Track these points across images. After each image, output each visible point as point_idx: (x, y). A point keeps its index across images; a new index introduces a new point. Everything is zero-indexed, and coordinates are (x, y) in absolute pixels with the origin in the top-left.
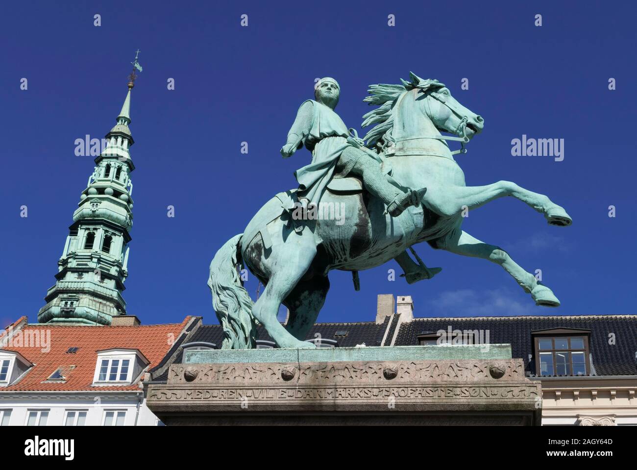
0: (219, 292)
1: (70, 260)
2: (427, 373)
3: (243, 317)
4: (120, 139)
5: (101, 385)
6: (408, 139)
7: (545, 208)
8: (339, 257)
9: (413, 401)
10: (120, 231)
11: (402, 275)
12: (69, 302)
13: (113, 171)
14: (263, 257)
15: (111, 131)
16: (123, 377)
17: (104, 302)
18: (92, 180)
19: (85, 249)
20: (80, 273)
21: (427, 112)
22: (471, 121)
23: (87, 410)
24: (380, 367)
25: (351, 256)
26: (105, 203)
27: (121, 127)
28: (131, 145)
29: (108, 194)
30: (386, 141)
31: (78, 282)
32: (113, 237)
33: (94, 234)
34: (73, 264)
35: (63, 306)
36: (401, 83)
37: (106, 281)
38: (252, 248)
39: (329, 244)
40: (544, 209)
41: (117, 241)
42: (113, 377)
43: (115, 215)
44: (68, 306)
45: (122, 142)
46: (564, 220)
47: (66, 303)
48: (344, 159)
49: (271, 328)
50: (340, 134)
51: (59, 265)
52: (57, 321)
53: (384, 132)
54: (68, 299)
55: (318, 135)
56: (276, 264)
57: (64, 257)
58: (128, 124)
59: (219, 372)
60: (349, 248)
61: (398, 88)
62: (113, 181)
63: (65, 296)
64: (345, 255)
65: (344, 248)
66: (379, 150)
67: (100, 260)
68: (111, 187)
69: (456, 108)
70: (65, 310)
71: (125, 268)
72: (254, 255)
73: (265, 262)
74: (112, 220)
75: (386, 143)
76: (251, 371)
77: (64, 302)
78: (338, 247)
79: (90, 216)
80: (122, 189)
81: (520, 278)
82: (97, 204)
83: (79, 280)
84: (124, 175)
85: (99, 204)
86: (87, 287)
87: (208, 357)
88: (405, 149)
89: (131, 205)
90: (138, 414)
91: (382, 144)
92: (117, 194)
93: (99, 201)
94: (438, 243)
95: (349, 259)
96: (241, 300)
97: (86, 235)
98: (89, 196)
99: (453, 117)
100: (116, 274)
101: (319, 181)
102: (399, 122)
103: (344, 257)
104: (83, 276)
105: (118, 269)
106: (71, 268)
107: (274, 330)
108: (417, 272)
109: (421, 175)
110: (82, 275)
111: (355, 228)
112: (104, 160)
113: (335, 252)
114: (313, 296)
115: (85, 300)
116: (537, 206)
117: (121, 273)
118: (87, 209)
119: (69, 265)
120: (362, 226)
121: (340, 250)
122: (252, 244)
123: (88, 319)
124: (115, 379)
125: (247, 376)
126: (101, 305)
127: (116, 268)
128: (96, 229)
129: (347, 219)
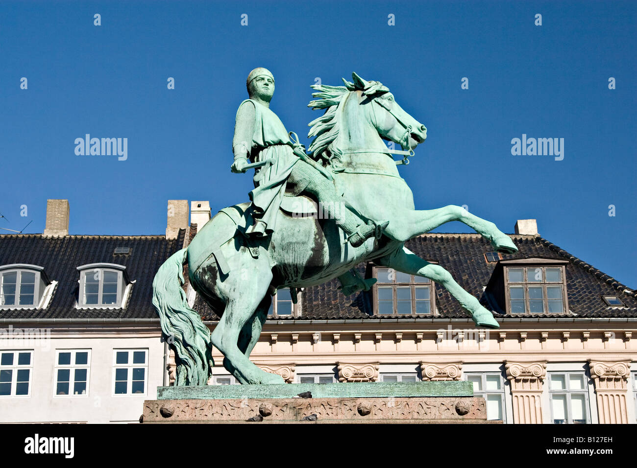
0: (169, 315)
2: (399, 411)
3: (199, 344)
6: (355, 152)
7: (493, 236)
8: (290, 278)
14: (218, 281)
21: (373, 120)
22: (416, 131)
24: (354, 404)
25: (303, 278)
30: (333, 153)
36: (344, 84)
38: (204, 269)
39: (282, 267)
40: (492, 238)
46: (511, 250)
48: (297, 178)
49: (235, 358)
50: (285, 143)
53: (331, 142)
55: (262, 143)
56: (234, 291)
59: (196, 408)
60: (302, 271)
61: (341, 89)
64: (297, 276)
65: (297, 271)
66: (325, 163)
69: (400, 116)
72: (207, 277)
73: (222, 287)
75: (332, 156)
76: (229, 408)
78: (291, 271)
81: (462, 300)
87: (180, 392)
88: (354, 164)
91: (329, 156)
94: (383, 261)
96: (195, 325)
102: (344, 130)
103: (295, 278)
107: (238, 360)
108: (355, 284)
109: (373, 197)
111: (311, 252)
113: (287, 274)
116: (485, 233)
120: (318, 250)
121: (292, 272)
122: (205, 265)
125: (225, 413)
129: (304, 243)
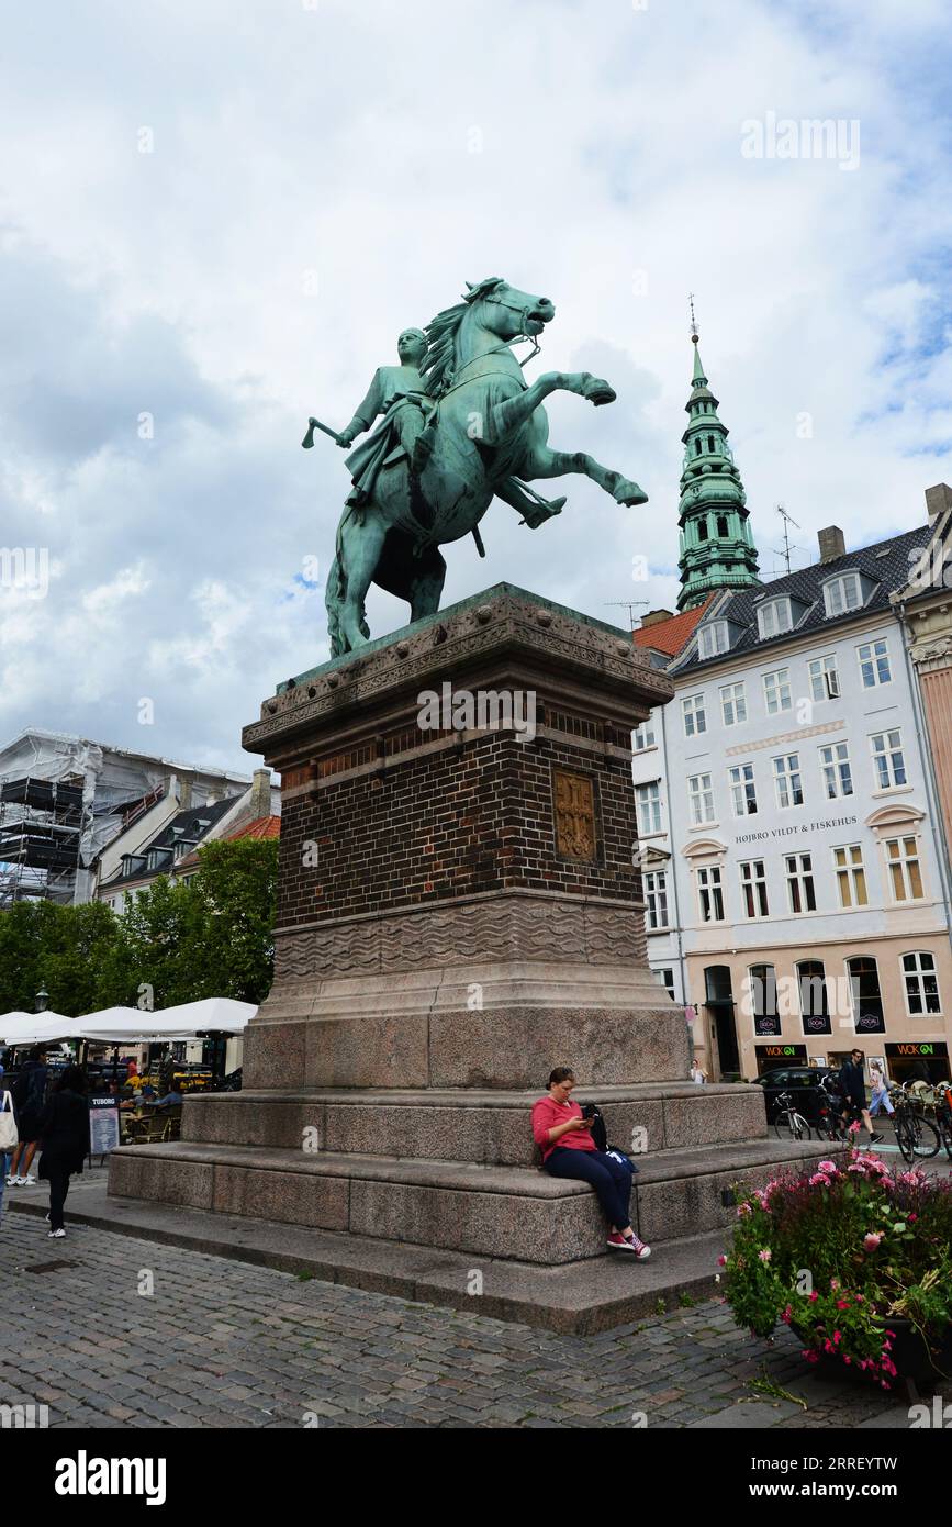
1: (688, 559)
4: (701, 406)
10: (734, 508)
11: (522, 523)
13: (705, 444)
15: (690, 400)
20: (703, 568)
21: (483, 323)
22: (534, 309)
26: (706, 484)
27: (700, 391)
29: (707, 472)
31: (704, 579)
33: (705, 521)
34: (692, 562)
37: (734, 567)
40: (582, 390)
41: (733, 520)
43: (721, 493)
45: (705, 408)
51: (681, 567)
54: (698, 601)
57: (682, 557)
58: (706, 384)
62: (708, 456)
63: (695, 598)
67: (720, 548)
68: (707, 463)
71: (751, 546)
74: (720, 499)
79: (695, 504)
80: (720, 460)
82: (698, 488)
84: (718, 444)
85: (700, 487)
86: (715, 581)
92: (716, 468)
93: (699, 483)
95: (429, 531)
97: (697, 526)
98: (688, 482)
100: (743, 556)
101: (373, 459)
106: (692, 567)
108: (535, 512)
110: (706, 570)
112: (691, 436)
114: (424, 581)
117: (749, 554)
118: (689, 497)
119: (689, 565)
120: (414, 493)
127: (740, 550)
128: (705, 516)
129: (399, 492)
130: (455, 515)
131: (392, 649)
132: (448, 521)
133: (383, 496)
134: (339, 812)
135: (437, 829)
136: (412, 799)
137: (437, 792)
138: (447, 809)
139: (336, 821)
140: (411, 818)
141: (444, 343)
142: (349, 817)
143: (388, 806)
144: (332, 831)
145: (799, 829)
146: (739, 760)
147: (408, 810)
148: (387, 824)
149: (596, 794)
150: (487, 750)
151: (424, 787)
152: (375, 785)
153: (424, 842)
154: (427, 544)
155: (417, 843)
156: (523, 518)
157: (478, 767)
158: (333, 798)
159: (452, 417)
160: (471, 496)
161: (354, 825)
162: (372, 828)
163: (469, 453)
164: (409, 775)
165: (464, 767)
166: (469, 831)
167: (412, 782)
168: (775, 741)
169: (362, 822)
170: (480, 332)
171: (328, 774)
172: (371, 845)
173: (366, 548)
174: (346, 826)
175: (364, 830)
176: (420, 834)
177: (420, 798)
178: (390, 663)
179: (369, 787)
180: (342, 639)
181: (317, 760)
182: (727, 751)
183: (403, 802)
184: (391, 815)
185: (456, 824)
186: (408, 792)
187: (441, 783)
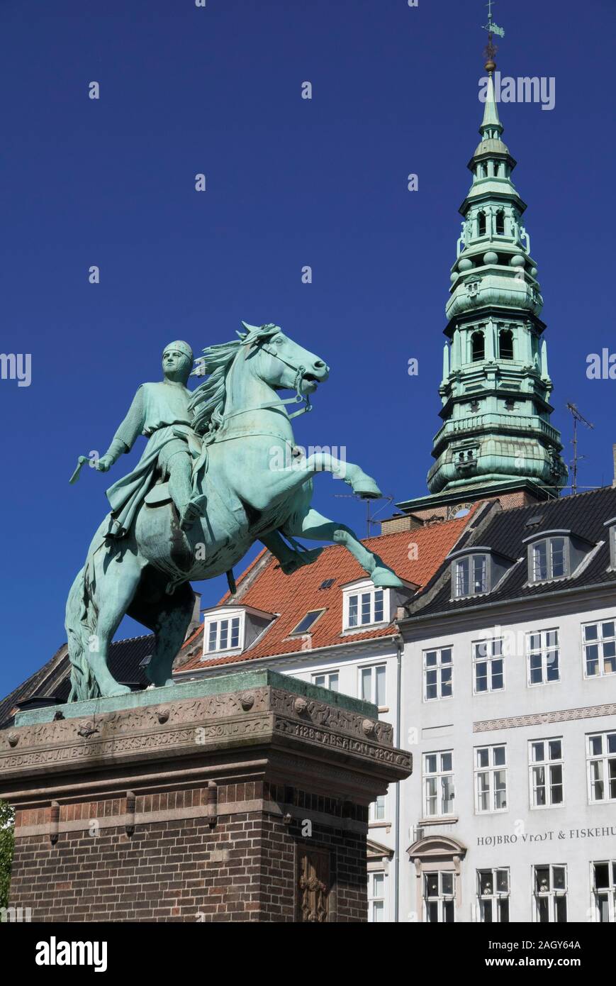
1: (453, 385)
4: (490, 165)
5: (352, 633)
6: (234, 415)
8: (173, 573)
9: (172, 746)
10: (523, 319)
11: (277, 567)
12: (466, 453)
13: (490, 222)
15: (475, 155)
16: (379, 616)
17: (520, 440)
18: (462, 245)
19: (474, 361)
20: (473, 402)
21: (257, 372)
22: (309, 370)
23: (338, 671)
24: (158, 710)
25: (183, 570)
26: (488, 280)
27: (491, 144)
28: (513, 168)
29: (491, 262)
30: (214, 422)
31: (473, 418)
32: (514, 330)
33: (482, 333)
34: (460, 390)
35: (457, 461)
37: (517, 405)
39: (156, 564)
40: (351, 483)
41: (521, 338)
42: (366, 619)
43: (508, 294)
44: (466, 459)
45: (496, 169)
47: (462, 455)
48: (160, 462)
51: (442, 396)
52: (455, 487)
53: (212, 411)
54: (463, 448)
57: (445, 382)
58: (500, 134)
59: (35, 733)
60: (176, 564)
61: (232, 345)
62: (494, 239)
63: (458, 444)
64: (176, 571)
65: (169, 565)
67: (499, 375)
68: (491, 250)
69: (291, 358)
70: (463, 466)
71: (545, 376)
74: (506, 304)
77: (457, 455)
79: (470, 306)
80: (511, 247)
82: (476, 285)
83: (474, 414)
84: (509, 223)
85: (478, 283)
86: (488, 422)
87: (31, 717)
88: (228, 430)
89: (534, 270)
90: (400, 667)
92: (504, 258)
93: (478, 278)
95: (185, 573)
97: (469, 339)
98: (463, 274)
99: (288, 371)
100: (531, 390)
101: (135, 494)
102: (231, 391)
104: (479, 407)
105: (533, 382)
106: (457, 398)
108: (291, 560)
110: (477, 404)
111: (171, 543)
112: (472, 208)
113: (166, 570)
114: (172, 615)
115: (490, 444)
117: (540, 386)
118: (462, 295)
119: (455, 394)
120: (177, 539)
123: (501, 473)
124: (369, 622)
126: (515, 446)
127: (528, 380)
128: (482, 325)
129: (161, 535)
130: (213, 562)
131: (151, 710)
132: (206, 567)
133: (143, 535)
134: (81, 859)
135: (186, 893)
136: (162, 860)
137: (188, 858)
138: (196, 875)
139: (77, 868)
140: (159, 878)
141: (216, 382)
142: (93, 866)
143: (136, 862)
144: (72, 877)
145: (555, 835)
146: (490, 738)
147: (157, 869)
148: (134, 880)
149: (333, 868)
150: (240, 827)
151: (174, 850)
152: (123, 839)
153: (172, 903)
154: (182, 582)
155: (163, 904)
156: (278, 563)
157: (230, 841)
158: (74, 844)
159: (221, 470)
160: (233, 546)
161: (97, 875)
162: (116, 881)
163: (235, 509)
164: (159, 835)
165: (216, 838)
166: (217, 899)
167: (162, 843)
168: (536, 719)
169: (107, 873)
170: (254, 381)
171: (70, 819)
172: (115, 898)
173: (120, 586)
174: (89, 875)
175: (109, 882)
176: (167, 895)
177: (170, 860)
178: (149, 724)
179: (116, 840)
180: (85, 670)
181: (61, 803)
182: (476, 724)
183: (152, 861)
184: (138, 871)
185: (205, 891)
186: (158, 852)
187: (192, 849)
